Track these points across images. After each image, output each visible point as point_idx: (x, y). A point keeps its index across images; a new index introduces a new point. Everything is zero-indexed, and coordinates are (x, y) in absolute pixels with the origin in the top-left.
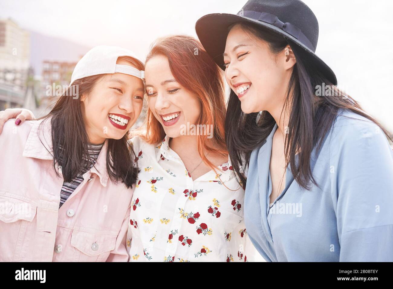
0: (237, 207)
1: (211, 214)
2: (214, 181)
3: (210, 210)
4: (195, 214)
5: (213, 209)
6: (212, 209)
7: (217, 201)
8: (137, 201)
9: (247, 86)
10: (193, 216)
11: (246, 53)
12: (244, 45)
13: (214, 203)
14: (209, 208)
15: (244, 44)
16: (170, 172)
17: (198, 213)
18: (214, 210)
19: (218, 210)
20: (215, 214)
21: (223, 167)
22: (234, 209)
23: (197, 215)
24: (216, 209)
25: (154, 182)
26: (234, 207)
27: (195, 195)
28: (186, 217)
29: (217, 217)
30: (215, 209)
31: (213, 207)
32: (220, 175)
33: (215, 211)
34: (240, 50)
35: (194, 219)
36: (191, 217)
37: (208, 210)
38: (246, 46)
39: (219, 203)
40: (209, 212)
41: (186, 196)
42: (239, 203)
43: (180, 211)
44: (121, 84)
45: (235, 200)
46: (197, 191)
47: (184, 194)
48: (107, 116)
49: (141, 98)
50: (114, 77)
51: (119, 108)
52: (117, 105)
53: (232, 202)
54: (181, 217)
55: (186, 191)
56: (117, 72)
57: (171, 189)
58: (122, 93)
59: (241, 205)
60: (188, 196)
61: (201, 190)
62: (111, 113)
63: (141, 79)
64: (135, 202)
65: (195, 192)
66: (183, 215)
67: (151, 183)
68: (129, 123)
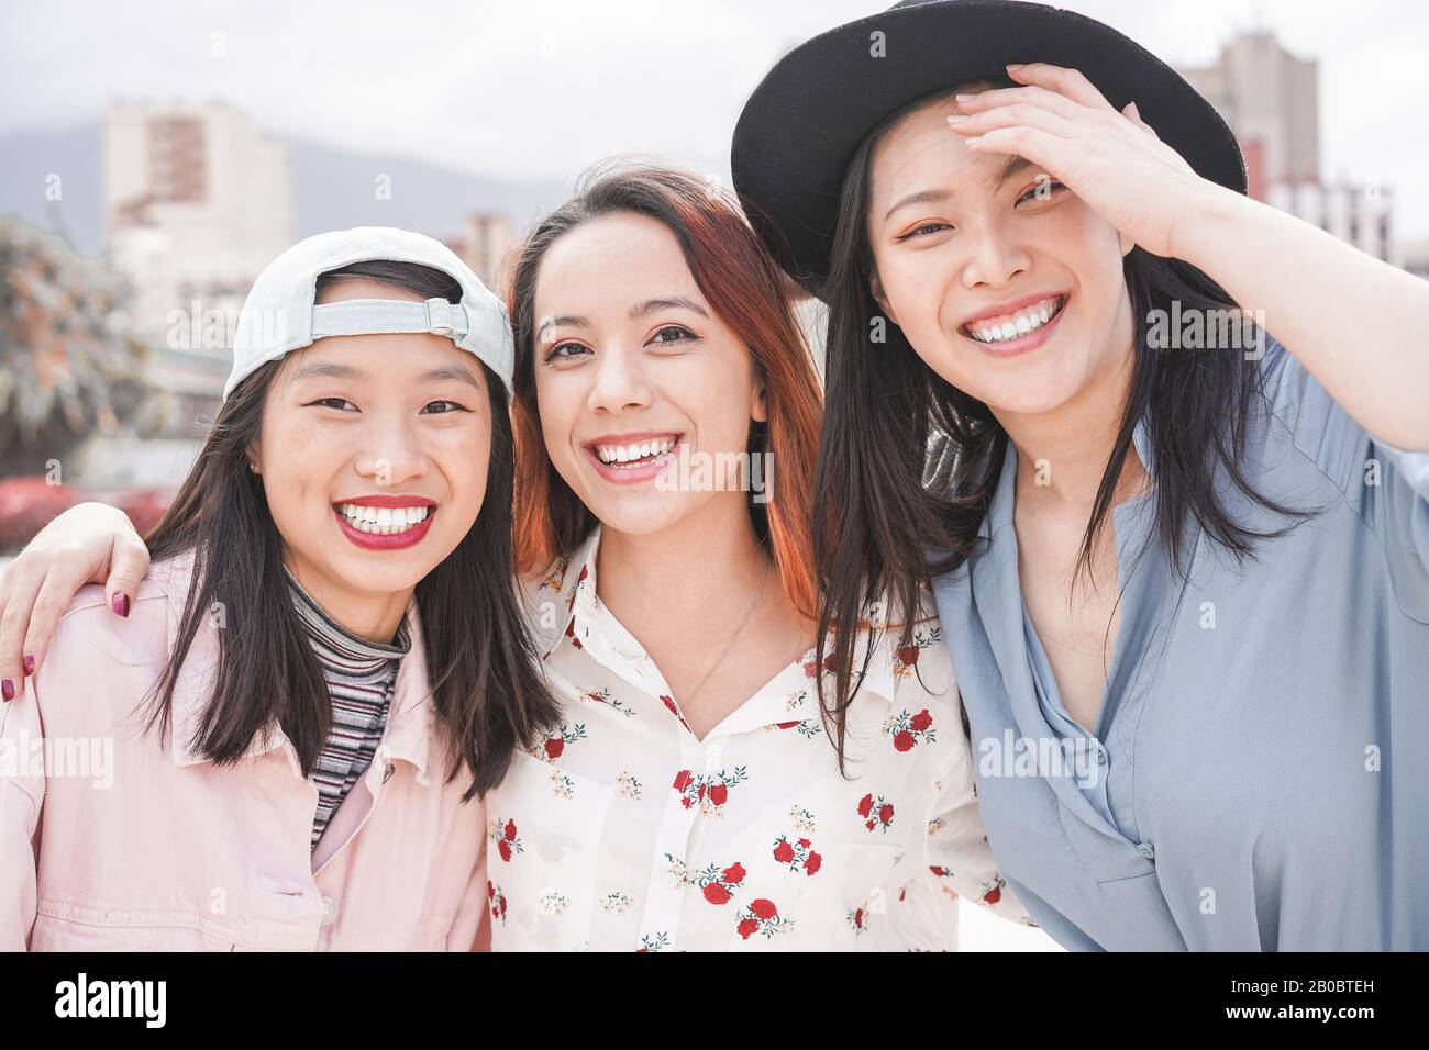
0: (878, 817)
1: (786, 866)
2: (784, 726)
3: (784, 853)
4: (727, 871)
5: (793, 846)
6: (789, 846)
7: (804, 814)
8: (511, 830)
10: (719, 875)
13: (794, 821)
14: (777, 846)
17: (738, 864)
18: (796, 851)
19: (812, 848)
20: (802, 864)
21: (806, 667)
22: (871, 826)
23: (736, 874)
24: (805, 843)
25: (553, 746)
26: (869, 819)
27: (719, 795)
28: (697, 882)
29: (810, 873)
30: (800, 846)
31: (792, 840)
32: (802, 694)
33: (802, 853)
35: (727, 888)
36: (715, 881)
37: (775, 852)
39: (812, 819)
40: (777, 859)
41: (687, 803)
42: (886, 802)
43: (670, 865)
44: (339, 380)
45: (869, 796)
46: (727, 776)
47: (677, 796)
48: (330, 513)
49: (458, 407)
50: (312, 359)
51: (359, 474)
52: (349, 464)
53: (858, 807)
54: (678, 886)
55: (682, 780)
56: (319, 337)
57: (625, 777)
58: (358, 410)
59: (891, 807)
60: (693, 800)
61: (741, 772)
62: (339, 498)
63: (429, 335)
64: (503, 831)
65: (718, 782)
66: (685, 879)
67: (546, 754)
68: (437, 515)
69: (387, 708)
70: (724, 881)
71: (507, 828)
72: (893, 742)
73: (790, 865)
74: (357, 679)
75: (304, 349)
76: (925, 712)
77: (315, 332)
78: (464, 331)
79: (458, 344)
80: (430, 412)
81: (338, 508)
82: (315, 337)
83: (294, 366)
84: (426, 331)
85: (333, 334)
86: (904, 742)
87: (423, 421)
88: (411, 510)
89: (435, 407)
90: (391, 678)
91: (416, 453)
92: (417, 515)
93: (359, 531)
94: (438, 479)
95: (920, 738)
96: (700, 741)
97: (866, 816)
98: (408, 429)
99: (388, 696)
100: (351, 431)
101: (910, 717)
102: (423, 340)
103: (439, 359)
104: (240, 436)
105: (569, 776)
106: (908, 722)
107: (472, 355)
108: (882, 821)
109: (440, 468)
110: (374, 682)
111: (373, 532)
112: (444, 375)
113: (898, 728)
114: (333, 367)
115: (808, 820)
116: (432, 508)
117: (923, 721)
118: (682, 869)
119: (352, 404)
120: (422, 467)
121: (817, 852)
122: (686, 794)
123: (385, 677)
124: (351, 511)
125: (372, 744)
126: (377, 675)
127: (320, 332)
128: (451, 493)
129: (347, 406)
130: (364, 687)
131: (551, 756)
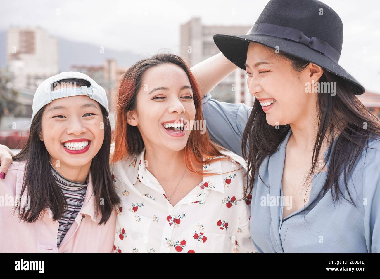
0: (224, 226)
1: (197, 240)
2: (195, 202)
3: (196, 236)
4: (181, 242)
5: (198, 235)
6: (197, 235)
7: (201, 226)
8: (123, 231)
9: (271, 102)
10: (179, 243)
11: (269, 71)
12: (266, 63)
13: (198, 228)
14: (194, 235)
15: (265, 61)
16: (149, 196)
17: (184, 240)
18: (199, 236)
19: (204, 235)
20: (201, 239)
21: (200, 186)
22: (222, 229)
23: (184, 243)
24: (202, 234)
25: (135, 209)
27: (178, 221)
28: (173, 246)
29: (204, 242)
30: (200, 234)
31: (198, 233)
32: (200, 194)
33: (201, 236)
34: (262, 67)
35: (182, 247)
36: (178, 245)
37: (194, 236)
38: (268, 64)
40: (194, 238)
41: (171, 224)
42: (226, 222)
43: (166, 241)
44: (60, 110)
45: (220, 221)
46: (180, 216)
47: (168, 222)
48: (61, 146)
49: (93, 114)
50: (52, 106)
51: (68, 134)
52: (64, 132)
53: (217, 223)
54: (169, 247)
55: (169, 218)
56: (53, 100)
57: (154, 217)
58: (66, 118)
59: (227, 223)
60: (172, 223)
61: (184, 215)
62: (63, 141)
63: (83, 96)
64: (121, 231)
65: (178, 218)
66: (170, 245)
67: (133, 211)
68: (91, 143)
69: (84, 201)
70: (181, 245)
71: (122, 230)
72: (226, 205)
73: (198, 240)
74: (73, 192)
75: (50, 104)
76: (234, 196)
77: (52, 98)
78: (92, 94)
79: (91, 97)
80: (85, 116)
81: (63, 144)
82: (52, 100)
83: (47, 108)
84: (81, 95)
85: (57, 98)
86: (229, 205)
87: (84, 119)
88: (83, 142)
89: (86, 115)
90: (84, 192)
91: (83, 126)
92: (85, 144)
93: (70, 150)
94: (90, 133)
95: (233, 204)
96: (173, 207)
97: (220, 226)
98: (80, 121)
99: (84, 197)
100: (65, 123)
101: (230, 198)
102: (82, 97)
103: (86, 102)
104: (36, 130)
105: (140, 216)
106: (230, 200)
107: (95, 101)
108: (226, 227)
109: (90, 130)
110: (78, 193)
111: (74, 150)
112: (88, 105)
113: (227, 201)
114: (58, 107)
115: (202, 227)
116: (89, 142)
117: (233, 199)
118: (170, 242)
119: (64, 116)
120: (84, 130)
121: (205, 236)
122: (170, 222)
123: (82, 192)
124: (67, 145)
125: (78, 210)
126: (79, 191)
127: (53, 98)
128: (94, 137)
129: (63, 117)
130: (75, 194)
131: (134, 211)
